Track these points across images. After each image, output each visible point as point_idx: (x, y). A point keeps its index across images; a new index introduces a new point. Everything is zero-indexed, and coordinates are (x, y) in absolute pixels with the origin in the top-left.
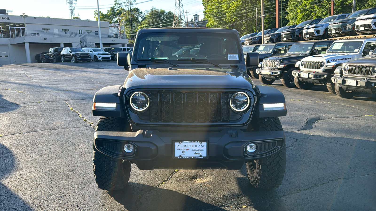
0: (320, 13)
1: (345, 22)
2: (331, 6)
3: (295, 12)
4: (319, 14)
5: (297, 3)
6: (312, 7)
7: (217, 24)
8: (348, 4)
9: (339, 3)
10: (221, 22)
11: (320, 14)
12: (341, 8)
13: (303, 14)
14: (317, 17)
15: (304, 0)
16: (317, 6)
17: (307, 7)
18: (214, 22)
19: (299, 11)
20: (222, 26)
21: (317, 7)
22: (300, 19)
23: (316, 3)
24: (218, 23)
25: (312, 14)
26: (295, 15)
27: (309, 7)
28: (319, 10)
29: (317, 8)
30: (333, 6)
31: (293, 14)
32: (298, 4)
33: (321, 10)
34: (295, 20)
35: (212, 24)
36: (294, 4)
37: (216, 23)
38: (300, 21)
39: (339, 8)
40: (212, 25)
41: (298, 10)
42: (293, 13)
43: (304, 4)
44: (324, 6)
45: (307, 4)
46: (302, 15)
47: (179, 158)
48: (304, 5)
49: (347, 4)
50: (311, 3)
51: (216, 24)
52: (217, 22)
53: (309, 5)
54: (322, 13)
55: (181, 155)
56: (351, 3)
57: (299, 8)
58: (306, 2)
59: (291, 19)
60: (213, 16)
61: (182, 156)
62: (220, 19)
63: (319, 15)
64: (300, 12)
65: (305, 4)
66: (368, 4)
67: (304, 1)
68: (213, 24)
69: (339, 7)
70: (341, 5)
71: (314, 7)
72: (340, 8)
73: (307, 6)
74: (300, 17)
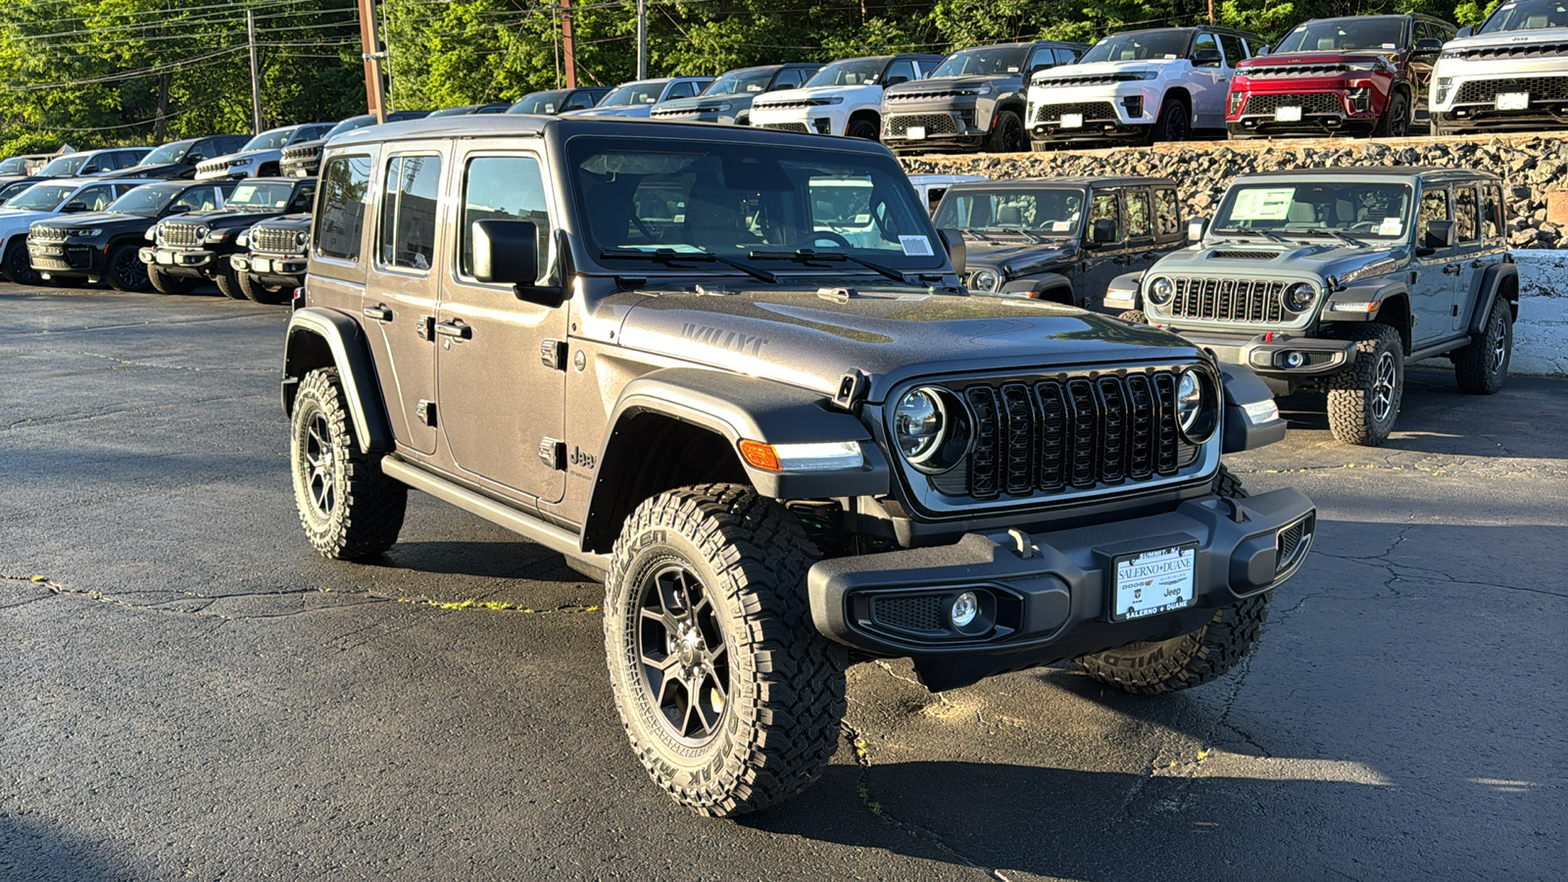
0: (520, 59)
1: (709, 110)
2: (565, 36)
3: (416, 45)
4: (518, 62)
5: (422, 11)
6: (486, 31)
7: (41, 65)
8: (618, 36)
9: (588, 27)
10: (62, 59)
11: (521, 63)
12: (597, 49)
13: (454, 58)
14: (511, 72)
15: (455, 2)
16: (508, 30)
17: (469, 31)
18: (28, 56)
19: (436, 43)
20: (70, 75)
21: (509, 36)
22: (442, 75)
23: (501, 19)
24: (49, 62)
25: (487, 60)
26: (418, 60)
27: (475, 32)
28: (515, 48)
29: (507, 39)
30: (570, 35)
31: (404, 53)
32: (429, 13)
33: (524, 48)
34: (415, 79)
35: (12, 65)
36: (409, 11)
37: (39, 60)
38: (443, 86)
39: (591, 48)
40: (15, 68)
41: (429, 40)
42: (404, 50)
43: (452, 17)
44: (532, 33)
45: (467, 17)
46: (451, 60)
47: (1128, 617)
48: (455, 22)
49: (618, 33)
50: (482, 17)
51: (35, 63)
52: (44, 58)
53: (475, 22)
54: (529, 62)
55: (1133, 605)
56: (629, 32)
57: (436, 32)
58: (460, 10)
59: (402, 74)
60: (18, 28)
61: (1136, 607)
62: (58, 46)
63: (519, 69)
64: (439, 48)
65: (459, 19)
66: (686, 43)
67: (452, 6)
68: (19, 62)
69: (588, 45)
70: (594, 37)
71: (496, 31)
72: (593, 46)
73: (469, 25)
74: (442, 69)
